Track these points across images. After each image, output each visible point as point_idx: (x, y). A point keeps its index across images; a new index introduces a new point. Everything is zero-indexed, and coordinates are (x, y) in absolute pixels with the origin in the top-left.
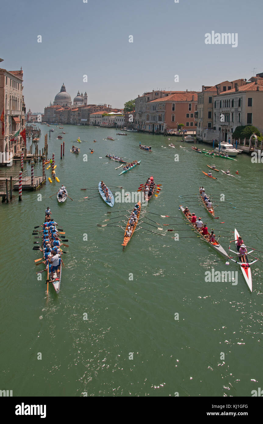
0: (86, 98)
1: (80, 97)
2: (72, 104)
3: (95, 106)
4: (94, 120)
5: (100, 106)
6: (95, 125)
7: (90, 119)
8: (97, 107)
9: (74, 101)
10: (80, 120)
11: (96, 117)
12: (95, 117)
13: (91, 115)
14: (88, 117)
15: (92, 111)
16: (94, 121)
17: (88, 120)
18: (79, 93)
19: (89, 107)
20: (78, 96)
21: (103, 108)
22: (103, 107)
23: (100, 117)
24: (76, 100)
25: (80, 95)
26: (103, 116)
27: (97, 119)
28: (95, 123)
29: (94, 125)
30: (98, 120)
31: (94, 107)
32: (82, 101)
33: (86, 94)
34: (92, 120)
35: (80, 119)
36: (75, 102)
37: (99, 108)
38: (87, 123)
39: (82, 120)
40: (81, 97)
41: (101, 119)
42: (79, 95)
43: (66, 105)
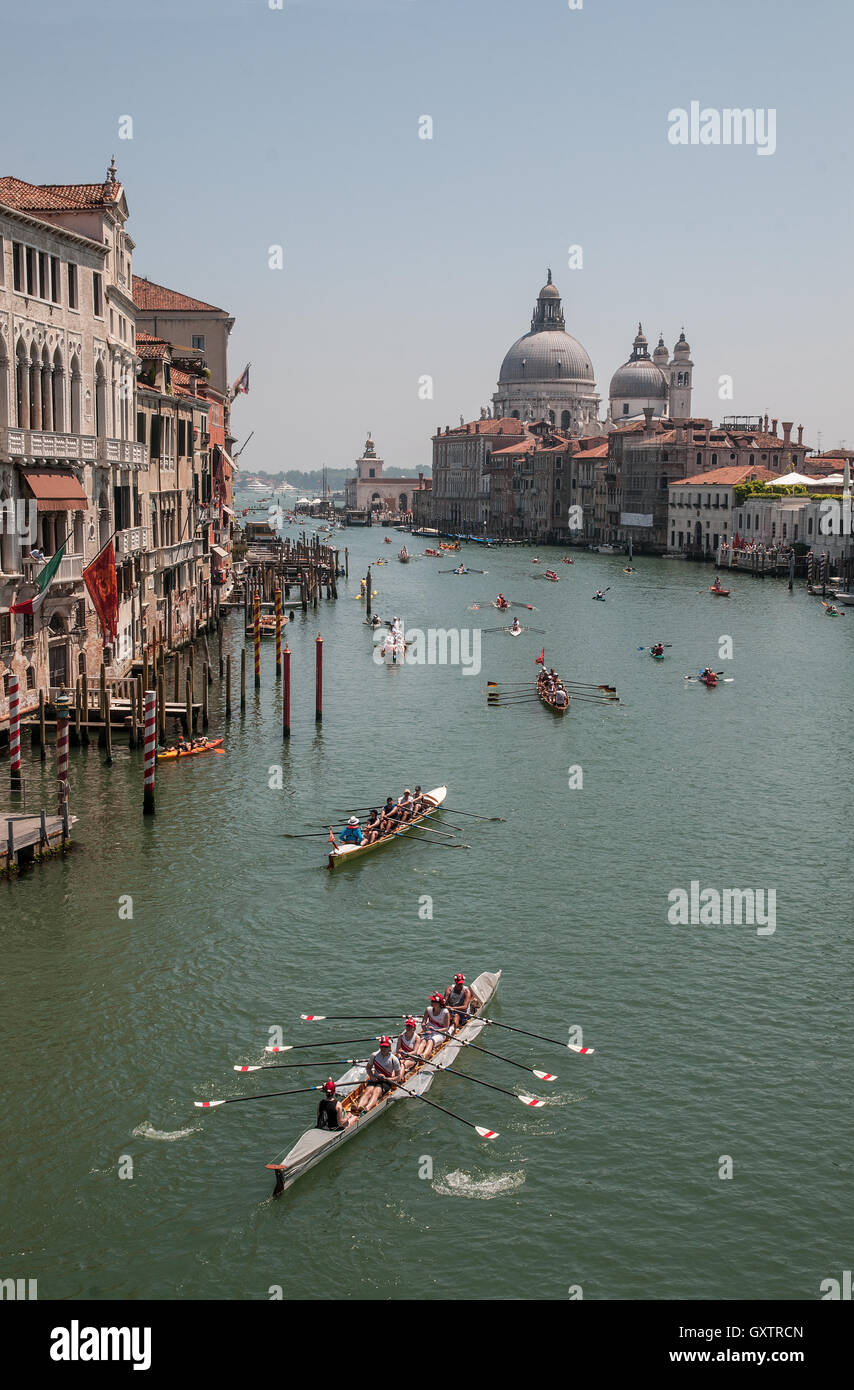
0: (685, 378)
1: (646, 370)
2: (602, 414)
3: (702, 432)
4: (693, 524)
5: (737, 427)
6: (698, 554)
7: (673, 513)
8: (713, 438)
9: (614, 395)
10: (615, 517)
11: (704, 501)
12: (694, 500)
13: (676, 490)
14: (661, 506)
15: (680, 461)
16: (692, 530)
17: (661, 523)
18: (640, 343)
19: (668, 436)
20: (635, 357)
21: (754, 445)
22: (750, 439)
23: (725, 506)
24: (624, 388)
25: (646, 357)
26: (741, 496)
27: (707, 515)
28: (699, 539)
29: (690, 558)
30: (716, 521)
31: (697, 438)
32: (662, 392)
33: (682, 347)
34: (681, 521)
35: (617, 515)
36: (620, 403)
37: (727, 443)
38: (652, 537)
39: (629, 519)
40: (657, 365)
41: (727, 515)
42: (640, 351)
43: (566, 416)
